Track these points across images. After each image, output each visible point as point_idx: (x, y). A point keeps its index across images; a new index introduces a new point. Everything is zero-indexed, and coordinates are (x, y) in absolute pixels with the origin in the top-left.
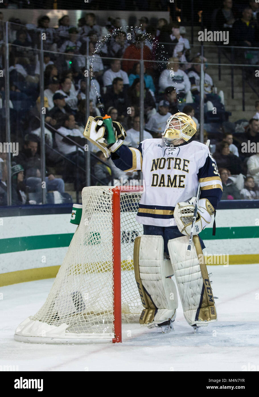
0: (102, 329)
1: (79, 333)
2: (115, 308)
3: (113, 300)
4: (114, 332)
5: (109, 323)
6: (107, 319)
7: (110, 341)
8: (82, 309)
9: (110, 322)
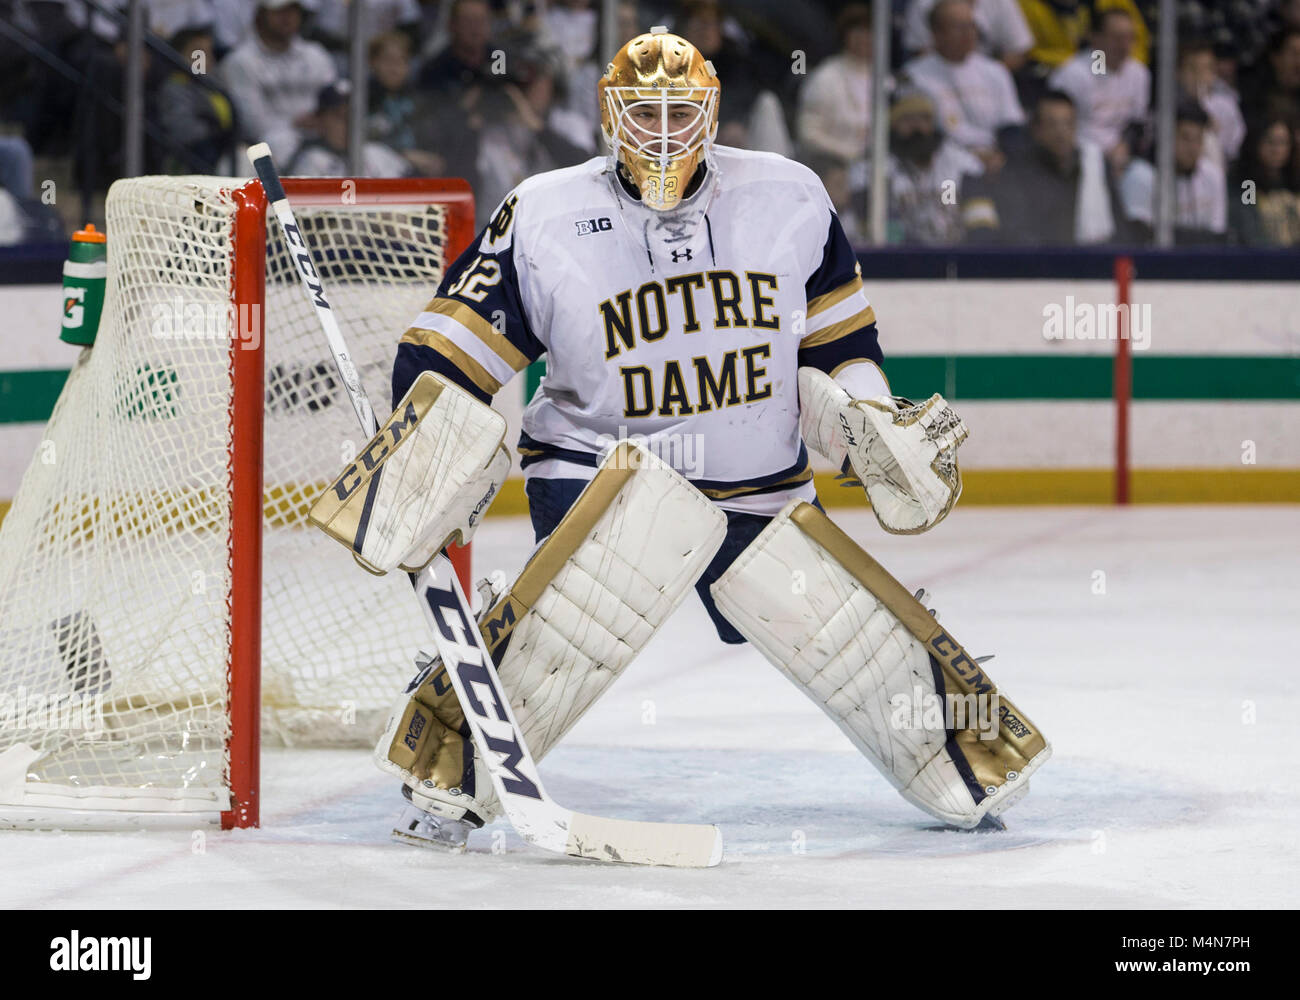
0: (177, 769)
1: (84, 784)
2: (233, 687)
3: (227, 651)
4: (229, 784)
5: (206, 748)
6: (200, 728)
7: (212, 823)
8: (97, 689)
9: (211, 744)
